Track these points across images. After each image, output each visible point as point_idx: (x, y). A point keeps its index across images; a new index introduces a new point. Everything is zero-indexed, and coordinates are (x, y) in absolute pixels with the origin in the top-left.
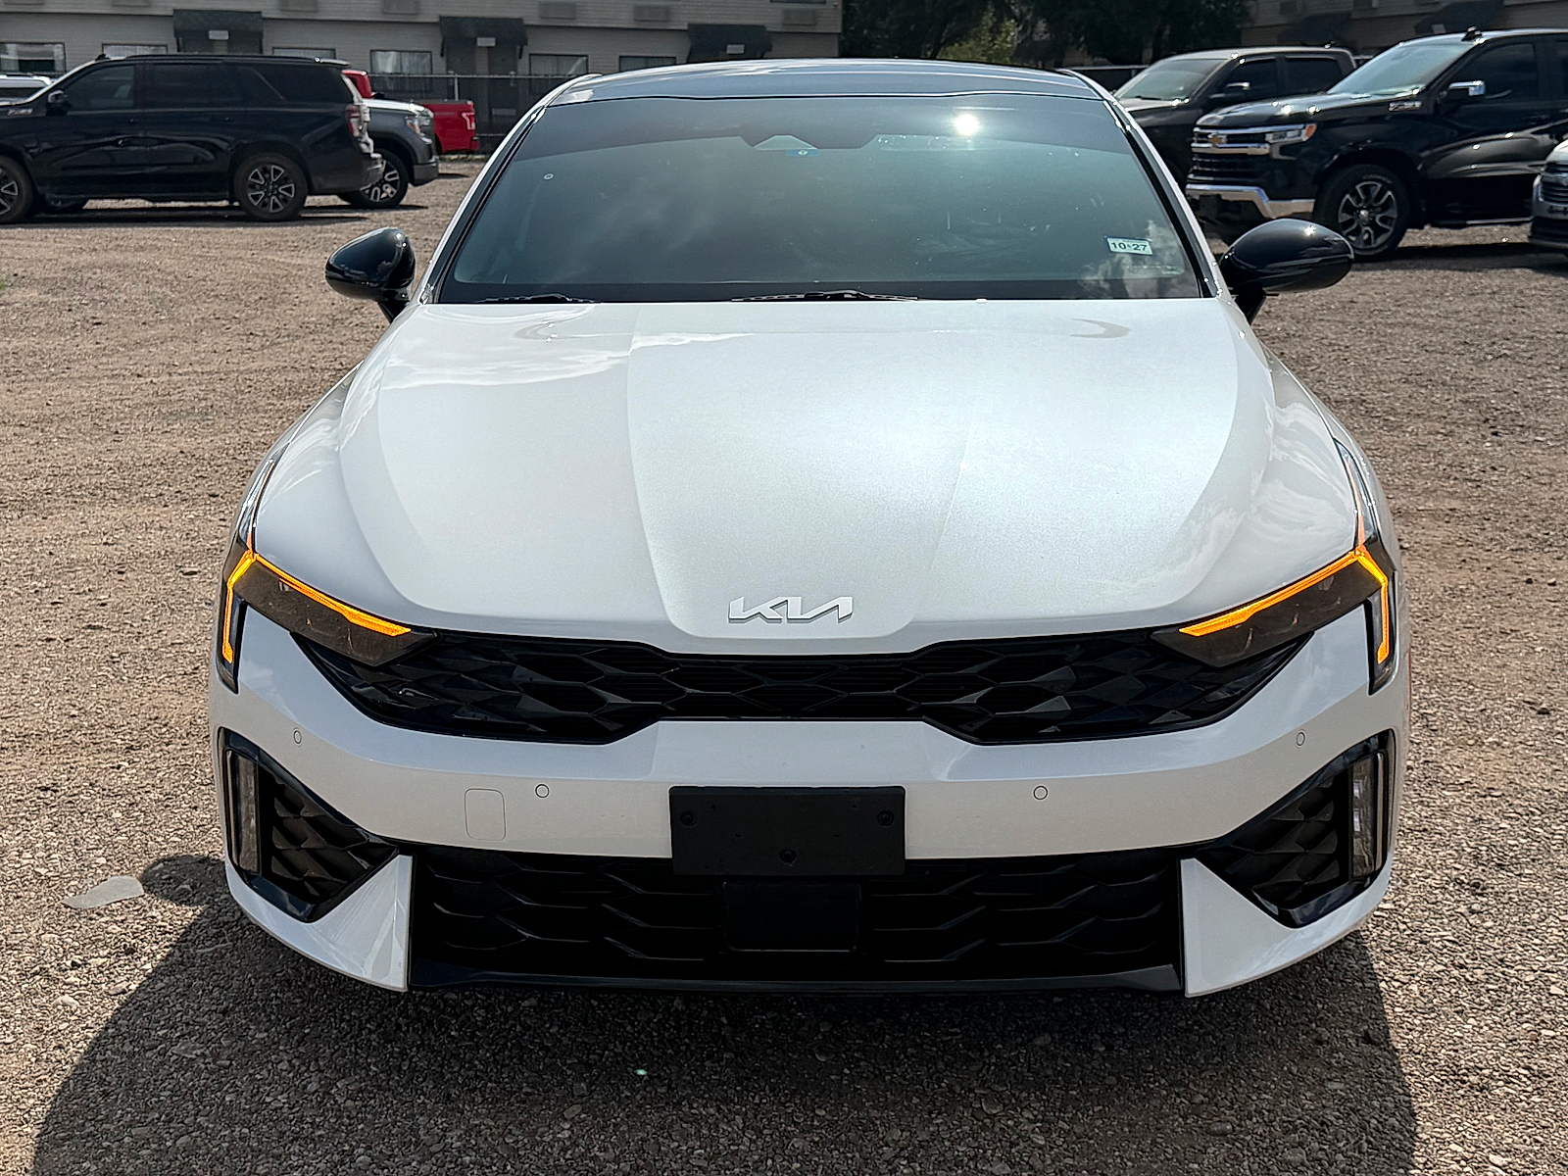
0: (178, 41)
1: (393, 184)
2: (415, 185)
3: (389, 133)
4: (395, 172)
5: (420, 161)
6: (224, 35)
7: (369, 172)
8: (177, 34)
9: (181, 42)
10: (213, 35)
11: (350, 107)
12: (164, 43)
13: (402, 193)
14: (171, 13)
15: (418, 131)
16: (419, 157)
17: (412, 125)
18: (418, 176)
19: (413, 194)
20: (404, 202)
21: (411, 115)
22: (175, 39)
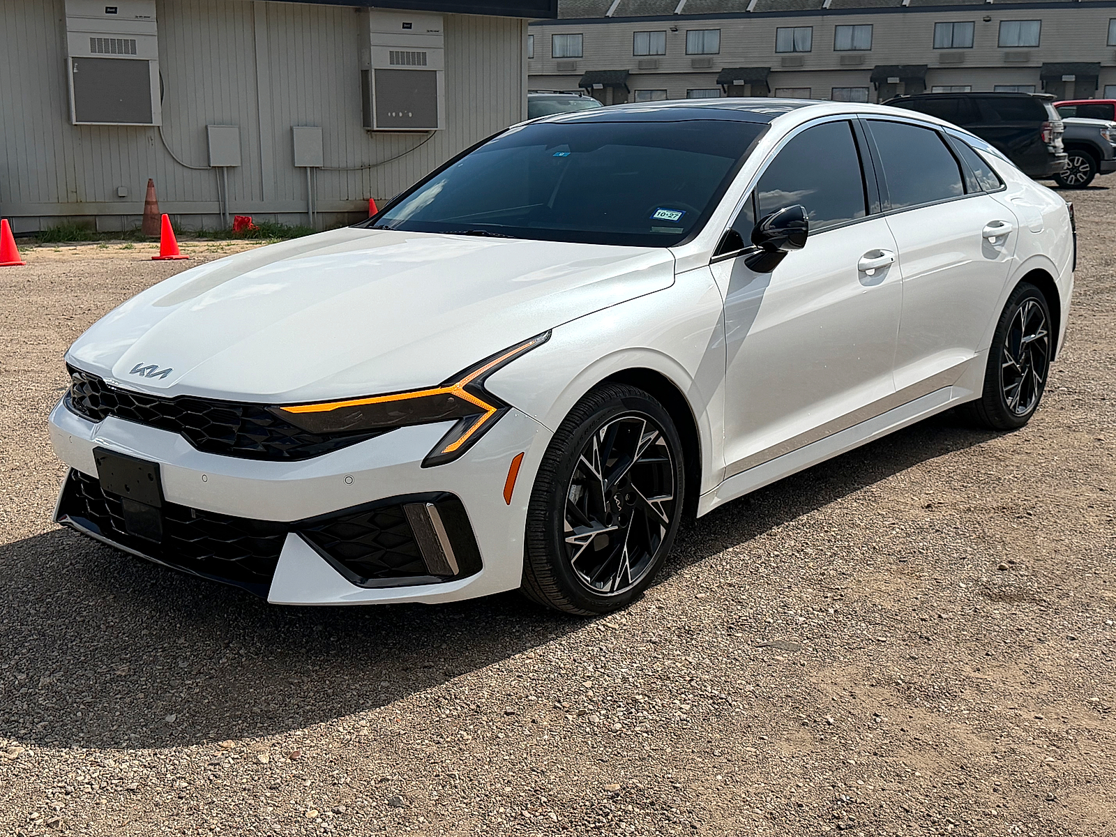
0: (1043, 82)
1: (1085, 173)
2: (1101, 174)
3: (1087, 140)
4: (1087, 165)
5: (1106, 158)
6: (1072, 78)
7: (1052, 165)
8: (1042, 78)
9: (1044, 84)
10: (1065, 78)
11: (1045, 123)
12: (1034, 84)
13: (1091, 178)
14: (1041, 65)
15: (1108, 138)
16: (1106, 155)
17: (1104, 134)
18: (1103, 168)
19: (1098, 180)
20: (1090, 185)
21: (1106, 128)
22: (1041, 81)
